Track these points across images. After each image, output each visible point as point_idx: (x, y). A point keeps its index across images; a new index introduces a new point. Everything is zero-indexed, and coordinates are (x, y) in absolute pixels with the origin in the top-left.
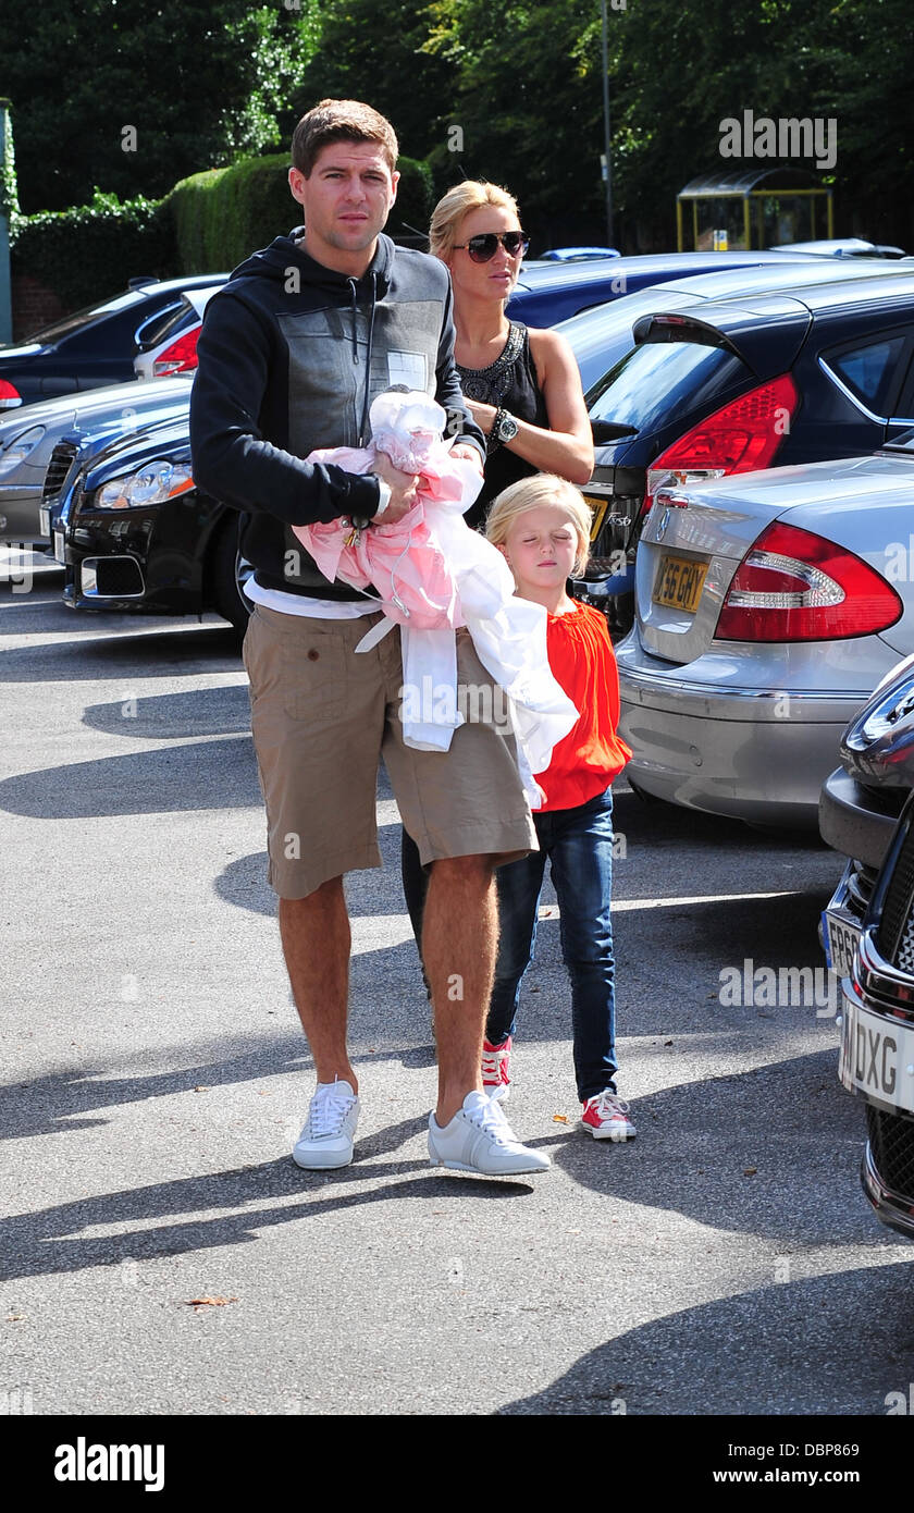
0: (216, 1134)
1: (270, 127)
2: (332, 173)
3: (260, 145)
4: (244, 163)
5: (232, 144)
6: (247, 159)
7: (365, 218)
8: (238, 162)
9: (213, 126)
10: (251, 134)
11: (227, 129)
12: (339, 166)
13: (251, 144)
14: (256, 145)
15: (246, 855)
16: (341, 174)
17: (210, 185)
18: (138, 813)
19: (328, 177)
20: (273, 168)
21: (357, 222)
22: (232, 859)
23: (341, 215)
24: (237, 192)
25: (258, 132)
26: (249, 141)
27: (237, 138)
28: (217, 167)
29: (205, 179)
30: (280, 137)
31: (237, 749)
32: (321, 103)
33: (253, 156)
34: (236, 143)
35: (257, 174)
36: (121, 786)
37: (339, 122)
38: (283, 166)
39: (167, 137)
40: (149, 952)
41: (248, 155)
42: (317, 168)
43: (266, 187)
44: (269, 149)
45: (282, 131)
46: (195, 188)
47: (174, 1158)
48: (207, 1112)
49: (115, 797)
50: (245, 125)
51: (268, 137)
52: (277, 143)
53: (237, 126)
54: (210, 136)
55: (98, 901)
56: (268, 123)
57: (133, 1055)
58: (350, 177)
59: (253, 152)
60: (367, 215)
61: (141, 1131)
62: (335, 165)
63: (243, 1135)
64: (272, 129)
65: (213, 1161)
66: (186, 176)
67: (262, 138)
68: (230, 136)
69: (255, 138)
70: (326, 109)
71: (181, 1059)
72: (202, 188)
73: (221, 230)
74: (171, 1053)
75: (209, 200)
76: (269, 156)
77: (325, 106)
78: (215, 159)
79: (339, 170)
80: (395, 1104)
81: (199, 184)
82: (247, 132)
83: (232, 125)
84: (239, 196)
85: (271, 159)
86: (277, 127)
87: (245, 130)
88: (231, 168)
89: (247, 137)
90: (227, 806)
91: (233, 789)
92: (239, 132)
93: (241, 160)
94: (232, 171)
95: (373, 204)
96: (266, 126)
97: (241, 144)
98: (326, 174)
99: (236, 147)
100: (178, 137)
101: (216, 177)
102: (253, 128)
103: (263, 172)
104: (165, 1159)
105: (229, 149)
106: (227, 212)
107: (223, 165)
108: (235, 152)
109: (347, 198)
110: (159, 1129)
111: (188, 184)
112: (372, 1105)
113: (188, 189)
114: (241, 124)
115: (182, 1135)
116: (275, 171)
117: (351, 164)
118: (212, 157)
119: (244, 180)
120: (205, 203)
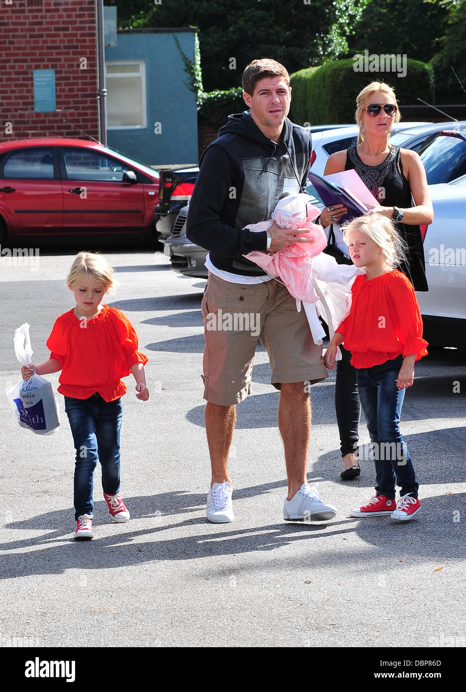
0: (314, 607)
1: (343, 44)
2: (262, 92)
3: (337, 54)
4: (328, 64)
5: (322, 53)
6: (330, 62)
7: (280, 111)
8: (325, 63)
9: (311, 43)
10: (332, 48)
11: (319, 45)
12: (266, 89)
13: (332, 53)
14: (335, 54)
15: (330, 450)
16: (267, 92)
17: (309, 76)
18: (270, 427)
19: (261, 94)
20: (345, 67)
21: (277, 113)
22: (322, 453)
23: (270, 110)
24: (324, 80)
25: (336, 47)
26: (331, 52)
27: (324, 50)
28: (313, 66)
29: (307, 73)
30: (348, 49)
31: (325, 392)
32: (252, 62)
33: (333, 60)
34: (324, 53)
35: (336, 70)
36: (260, 412)
37: (262, 70)
38: (350, 66)
39: (286, 49)
40: (276, 504)
41: (330, 59)
42: (256, 91)
43: (341, 77)
44: (342, 56)
45: (349, 46)
46: (301, 78)
47: (291, 620)
48: (309, 594)
49: (257, 418)
50: (329, 43)
51: (342, 50)
52: (346, 53)
53: (324, 43)
54: (309, 48)
55: (248, 476)
56: (342, 42)
57: (268, 562)
58: (272, 93)
59: (333, 58)
60: (281, 109)
61: (272, 604)
62: (264, 89)
63: (329, 608)
64: (344, 45)
65: (312, 622)
66: (296, 71)
67: (338, 50)
68: (321, 49)
69: (334, 50)
70: (255, 65)
71: (295, 564)
72: (304, 78)
73: (315, 101)
74: (289, 561)
75: (308, 85)
76: (342, 60)
77: (255, 63)
78: (312, 62)
79: (266, 90)
80: (414, 591)
81: (303, 75)
82: (330, 47)
83: (322, 42)
84: (325, 82)
85: (343, 62)
86: (347, 44)
87: (328, 45)
88: (321, 66)
89: (330, 49)
90: (319, 423)
91: (323, 414)
92: (325, 46)
93: (326, 62)
94: (321, 68)
95: (283, 103)
96: (341, 43)
97: (326, 53)
98: (260, 93)
99: (324, 55)
100: (291, 49)
101: (313, 72)
102: (333, 45)
103: (339, 69)
104: (285, 621)
105: (320, 56)
106: (319, 91)
107: (316, 65)
108: (323, 58)
109: (271, 103)
110: (282, 603)
111: (297, 75)
112: (401, 591)
113: (297, 78)
114: (327, 42)
115: (295, 607)
116: (346, 69)
117: (271, 87)
118: (310, 60)
119: (329, 73)
120: (306, 86)
